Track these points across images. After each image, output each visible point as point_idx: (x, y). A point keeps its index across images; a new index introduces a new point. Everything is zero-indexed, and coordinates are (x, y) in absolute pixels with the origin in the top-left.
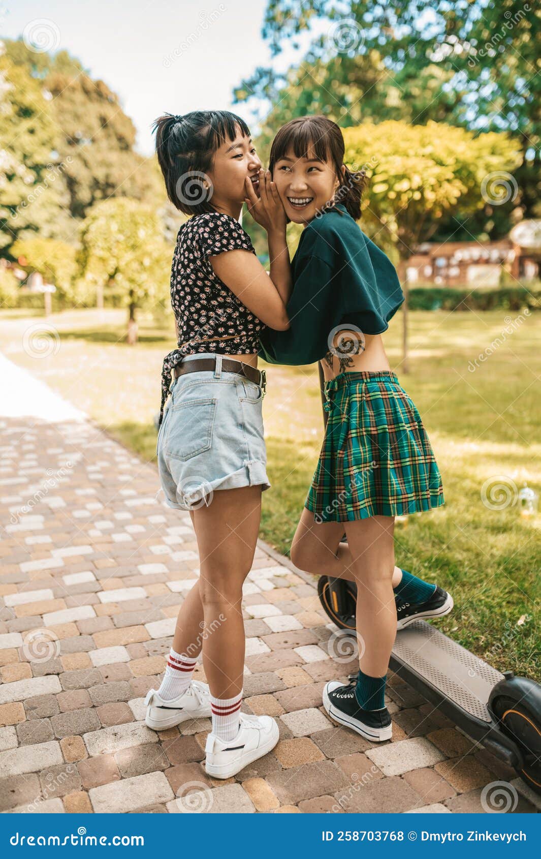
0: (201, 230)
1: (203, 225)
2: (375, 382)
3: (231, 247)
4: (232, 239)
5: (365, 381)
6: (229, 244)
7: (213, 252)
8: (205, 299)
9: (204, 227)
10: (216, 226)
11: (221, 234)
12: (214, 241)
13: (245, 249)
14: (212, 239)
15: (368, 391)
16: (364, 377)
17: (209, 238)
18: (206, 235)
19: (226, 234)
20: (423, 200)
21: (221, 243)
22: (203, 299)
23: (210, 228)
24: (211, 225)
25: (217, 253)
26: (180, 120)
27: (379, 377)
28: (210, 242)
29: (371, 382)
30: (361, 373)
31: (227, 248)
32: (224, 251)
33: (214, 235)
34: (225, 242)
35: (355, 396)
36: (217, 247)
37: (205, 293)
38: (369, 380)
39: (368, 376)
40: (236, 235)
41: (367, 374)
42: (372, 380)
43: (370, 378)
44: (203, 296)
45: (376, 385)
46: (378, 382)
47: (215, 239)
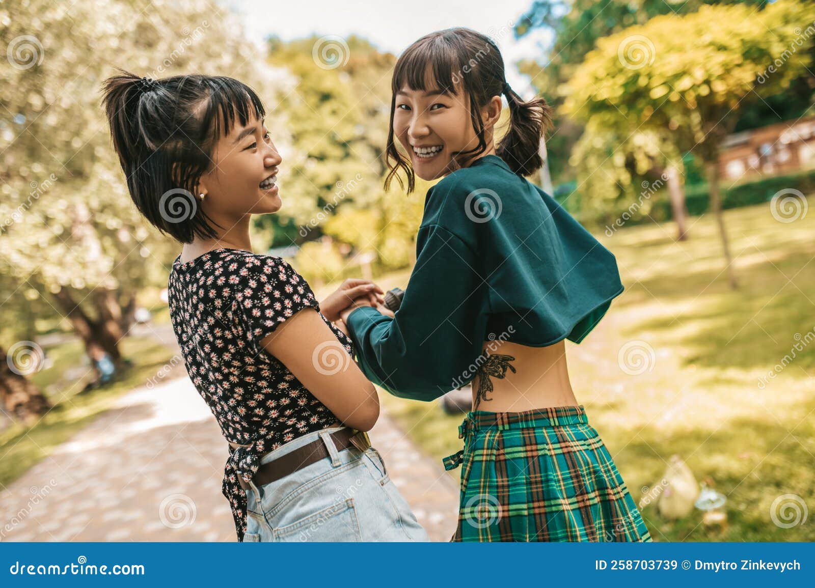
0: (239, 296)
1: (240, 287)
2: (518, 429)
3: (288, 312)
4: (286, 298)
5: (501, 428)
6: (284, 308)
7: (266, 330)
8: (268, 387)
9: (242, 291)
10: (261, 285)
11: (270, 295)
12: (263, 309)
13: (309, 307)
14: (258, 307)
15: (502, 444)
16: (499, 421)
17: (254, 306)
18: (248, 304)
19: (277, 294)
20: (712, 93)
21: (274, 310)
22: (265, 388)
23: (252, 289)
24: (253, 284)
25: (272, 329)
26: (154, 87)
27: (527, 421)
28: (256, 313)
29: (510, 429)
30: (496, 414)
31: (283, 316)
32: (280, 322)
33: (260, 299)
34: (278, 306)
35: (480, 452)
36: (268, 318)
37: (264, 378)
38: (507, 427)
39: (506, 420)
40: (291, 289)
41: (505, 416)
42: (513, 426)
43: (509, 423)
44: (264, 383)
45: (517, 435)
46: (523, 429)
47: (263, 305)
